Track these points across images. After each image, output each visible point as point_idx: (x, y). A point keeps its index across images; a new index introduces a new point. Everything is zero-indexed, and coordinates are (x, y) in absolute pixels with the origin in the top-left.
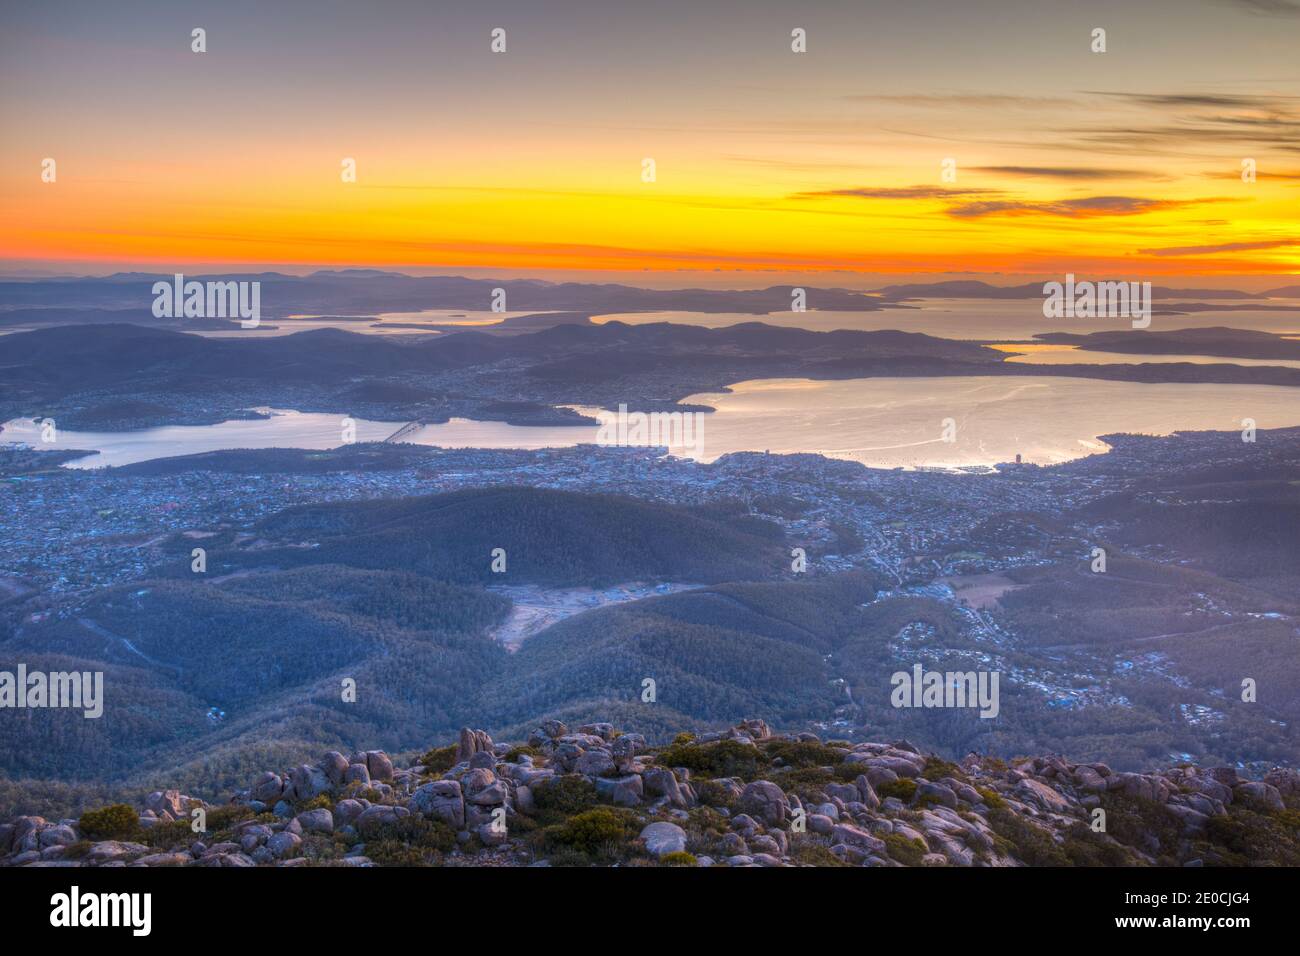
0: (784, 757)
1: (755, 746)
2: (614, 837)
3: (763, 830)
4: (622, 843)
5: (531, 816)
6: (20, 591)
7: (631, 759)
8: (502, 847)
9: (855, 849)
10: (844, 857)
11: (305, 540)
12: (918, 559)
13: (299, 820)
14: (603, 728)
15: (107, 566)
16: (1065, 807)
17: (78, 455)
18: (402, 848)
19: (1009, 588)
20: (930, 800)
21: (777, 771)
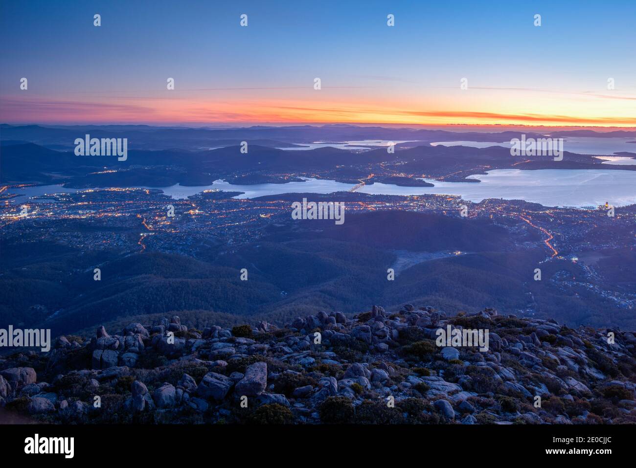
0: (502, 323)
1: (490, 318)
2: (431, 352)
3: (491, 352)
4: (433, 354)
5: (398, 342)
6: (217, 244)
7: (438, 321)
8: (386, 353)
9: (529, 362)
10: (524, 365)
11: (317, 229)
12: (564, 244)
13: (309, 336)
14: (429, 308)
15: (247, 236)
16: (619, 349)
17: (237, 194)
18: (347, 350)
19: (602, 257)
20: (562, 343)
21: (499, 329)
